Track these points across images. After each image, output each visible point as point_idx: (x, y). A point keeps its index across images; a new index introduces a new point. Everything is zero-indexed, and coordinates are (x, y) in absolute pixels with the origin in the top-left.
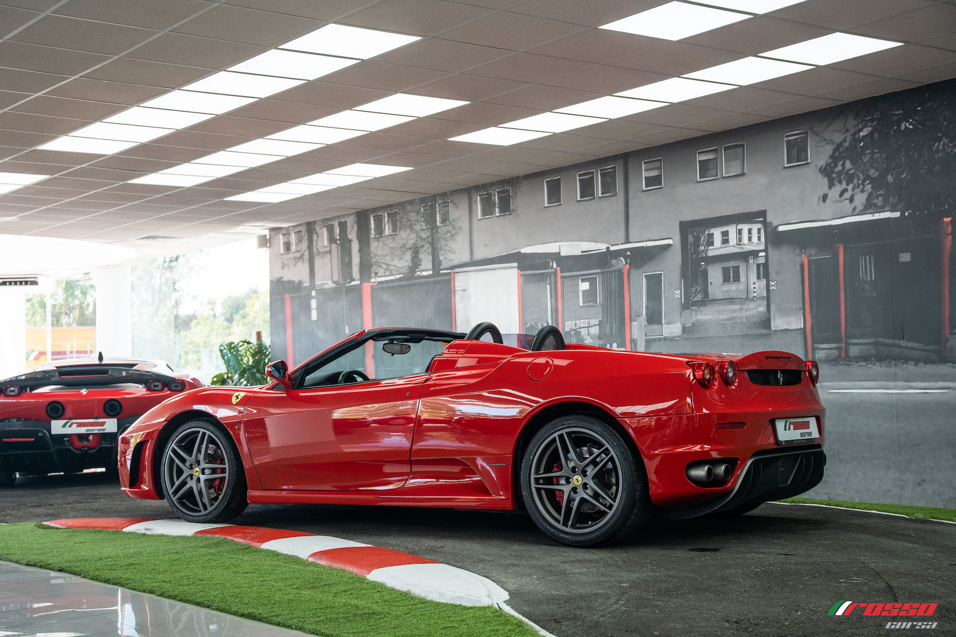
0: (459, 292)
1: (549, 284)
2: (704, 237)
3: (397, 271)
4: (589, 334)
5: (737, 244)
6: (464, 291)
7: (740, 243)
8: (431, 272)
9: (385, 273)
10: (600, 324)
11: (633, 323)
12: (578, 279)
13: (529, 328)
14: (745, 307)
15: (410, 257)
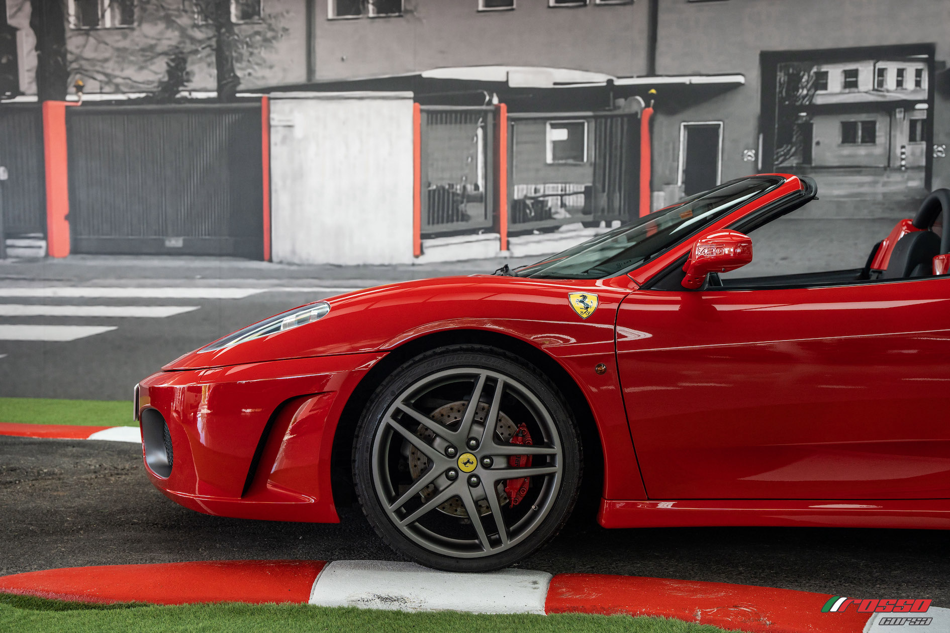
0: (280, 129)
1: (482, 127)
2: (809, 76)
3: (132, 87)
4: (563, 205)
5: (874, 90)
6: (287, 129)
7: (880, 89)
8: (214, 95)
9: (101, 88)
10: (588, 192)
11: (656, 194)
12: (545, 124)
13: (434, 191)
14: (885, 179)
15: (164, 67)
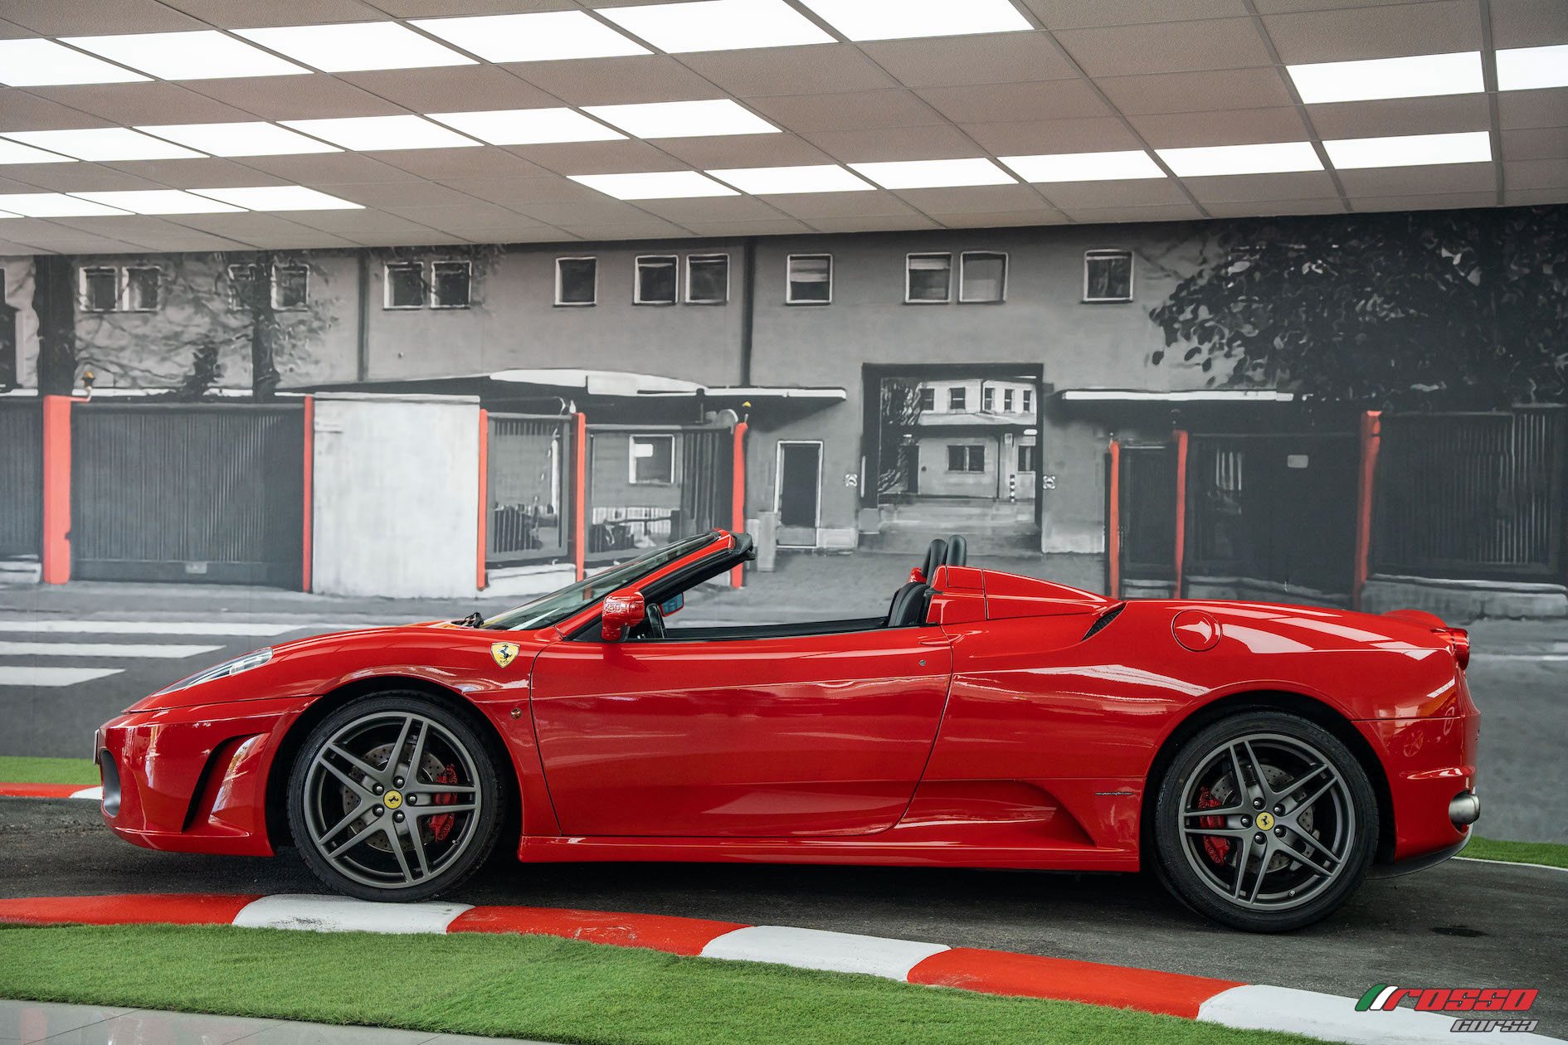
0: (326, 435)
1: (557, 439)
2: (914, 394)
3: (151, 382)
4: (647, 532)
5: (982, 412)
6: (334, 435)
7: (987, 411)
8: (249, 393)
9: (115, 382)
10: (675, 518)
11: (750, 521)
12: (628, 438)
13: (502, 512)
14: (993, 511)
15: (192, 359)
